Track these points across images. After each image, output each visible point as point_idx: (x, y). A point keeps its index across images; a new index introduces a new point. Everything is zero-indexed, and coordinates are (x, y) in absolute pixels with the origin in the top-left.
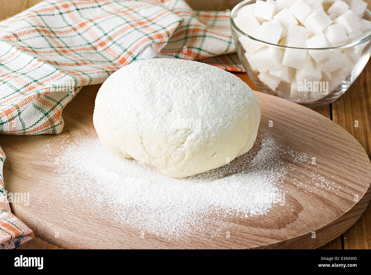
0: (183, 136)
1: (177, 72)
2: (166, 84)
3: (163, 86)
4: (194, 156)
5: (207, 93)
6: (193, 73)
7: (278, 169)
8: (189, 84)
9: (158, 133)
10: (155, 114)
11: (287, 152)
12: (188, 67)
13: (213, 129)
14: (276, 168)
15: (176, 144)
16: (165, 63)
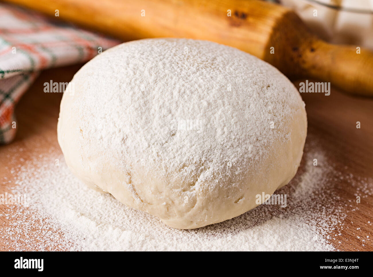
0: (193, 174)
1: (184, 70)
2: (167, 90)
3: (162, 94)
4: (210, 204)
5: (230, 105)
6: (208, 70)
7: (332, 210)
8: (201, 92)
9: (156, 169)
10: (151, 140)
11: (345, 177)
12: (199, 60)
13: (237, 162)
14: (330, 208)
15: (182, 186)
16: (165, 52)
